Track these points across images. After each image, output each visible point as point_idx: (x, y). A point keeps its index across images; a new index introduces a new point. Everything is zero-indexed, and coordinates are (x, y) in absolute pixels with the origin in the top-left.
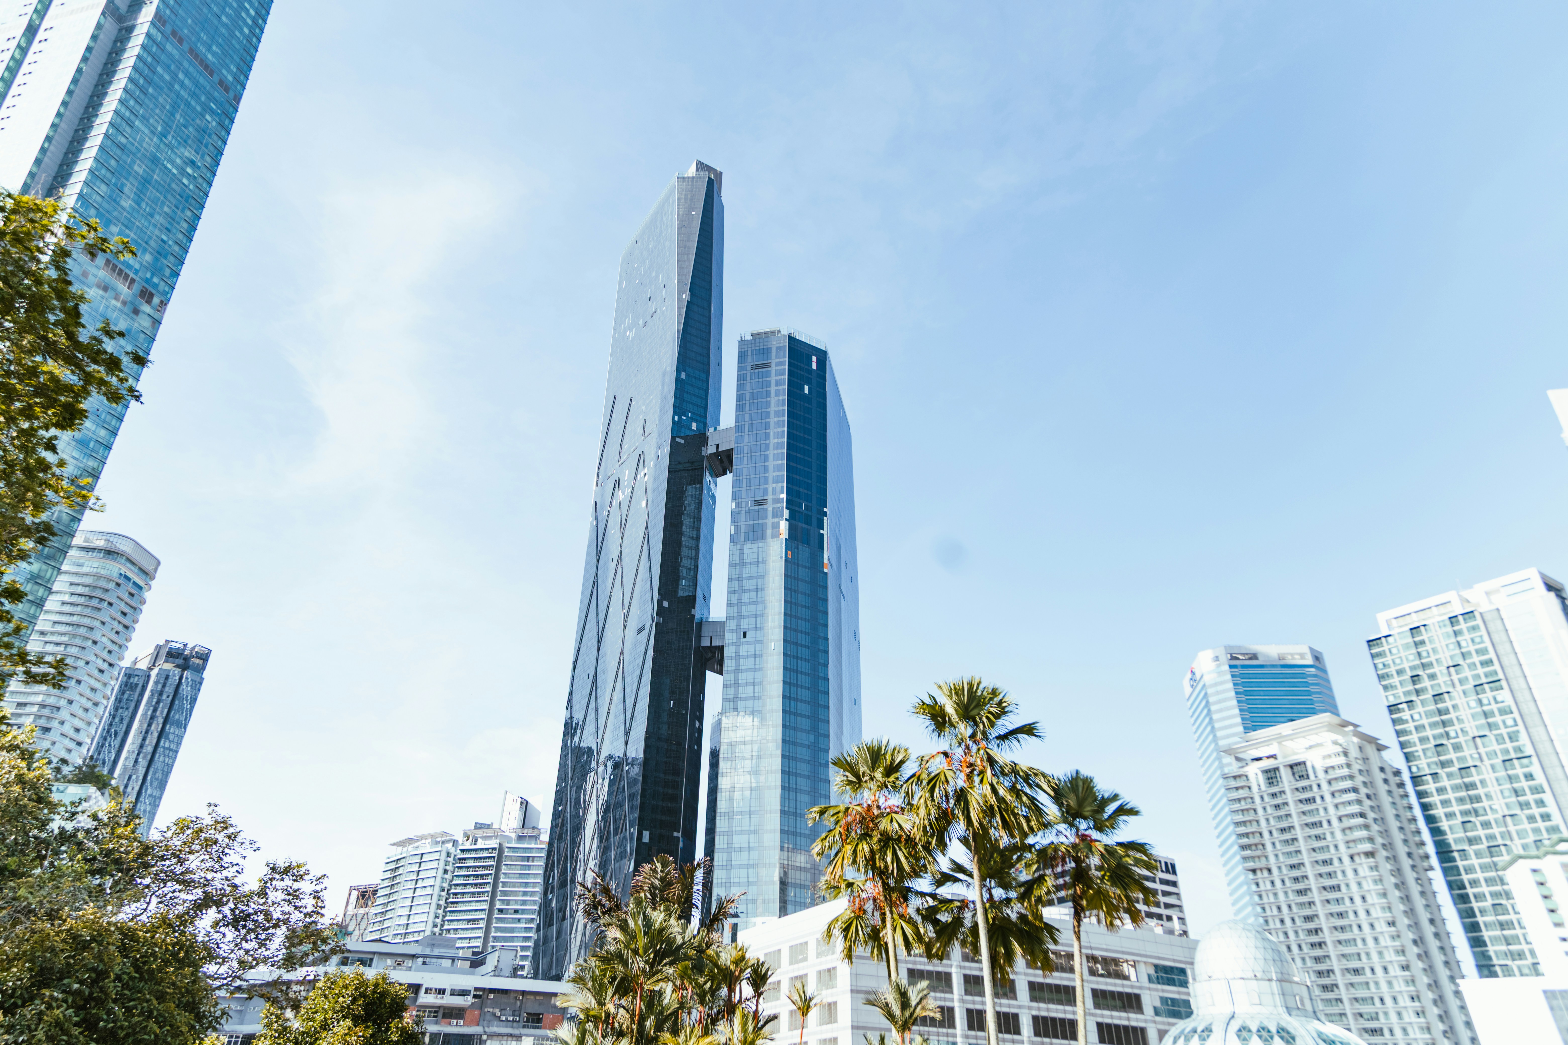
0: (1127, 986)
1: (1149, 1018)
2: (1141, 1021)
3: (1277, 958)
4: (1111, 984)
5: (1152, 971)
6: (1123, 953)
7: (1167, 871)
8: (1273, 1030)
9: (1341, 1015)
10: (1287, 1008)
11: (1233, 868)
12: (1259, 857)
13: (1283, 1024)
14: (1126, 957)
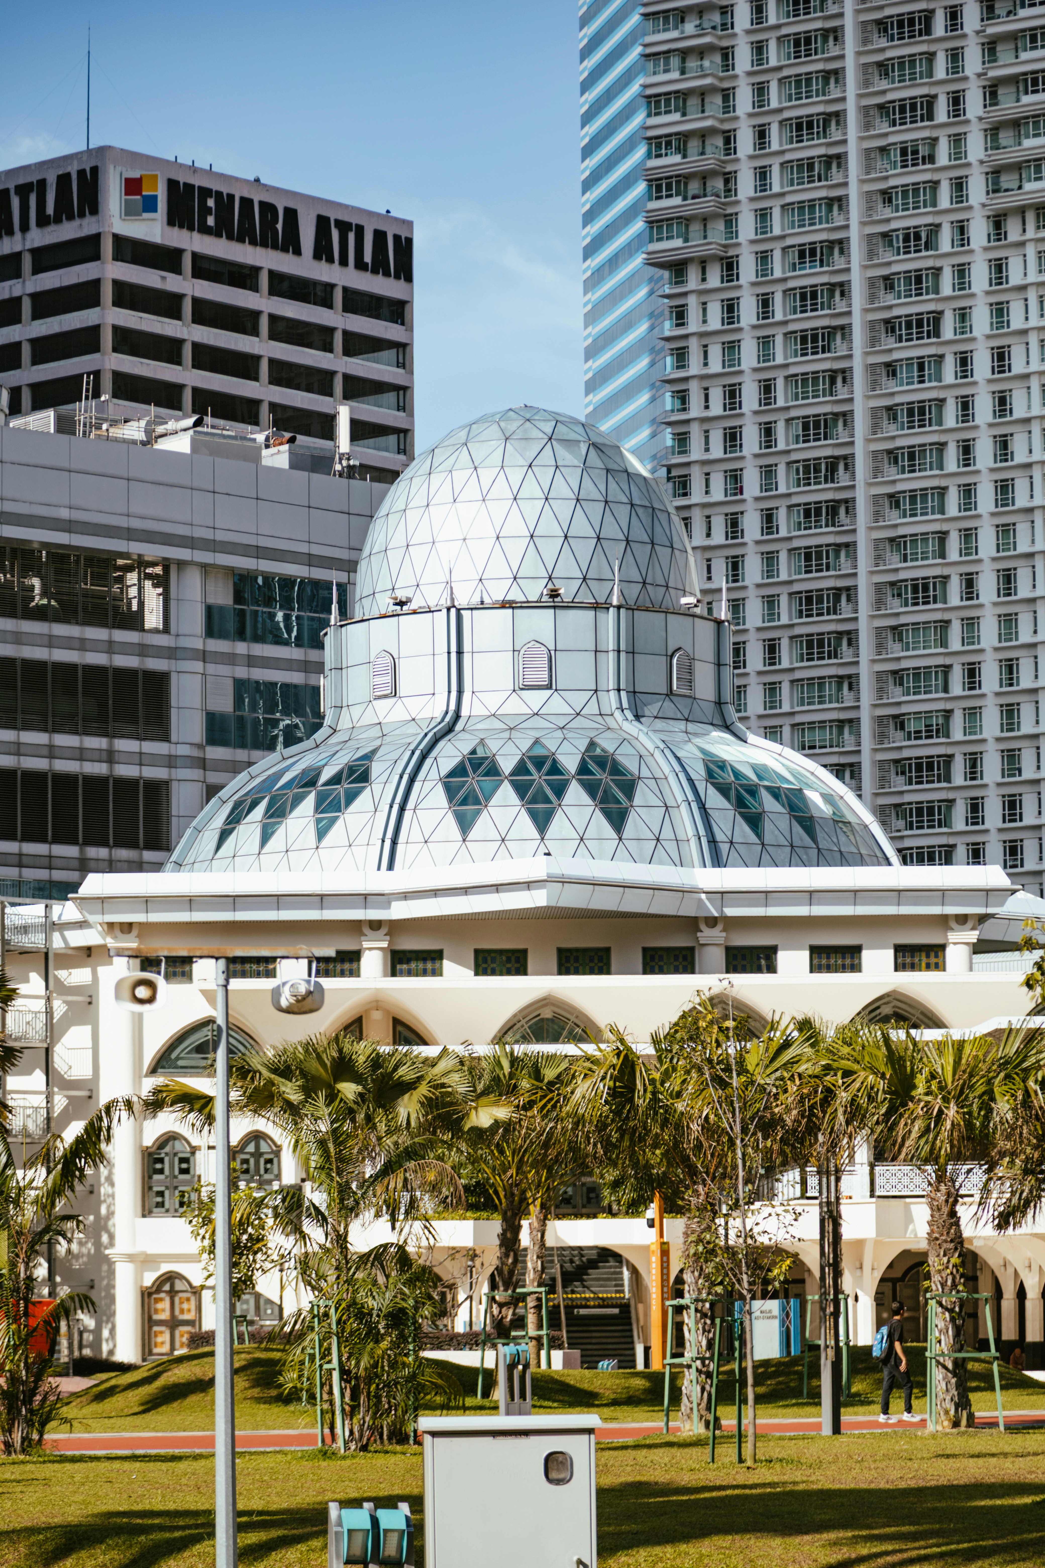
0: (126, 649)
1: (183, 750)
2: (155, 760)
3: (639, 533)
4: (68, 643)
5: (223, 596)
6: (130, 534)
7: (379, 266)
8: (570, 763)
9: (841, 724)
10: (633, 693)
11: (614, 263)
12: (705, 220)
13: (607, 744)
14: (136, 548)
